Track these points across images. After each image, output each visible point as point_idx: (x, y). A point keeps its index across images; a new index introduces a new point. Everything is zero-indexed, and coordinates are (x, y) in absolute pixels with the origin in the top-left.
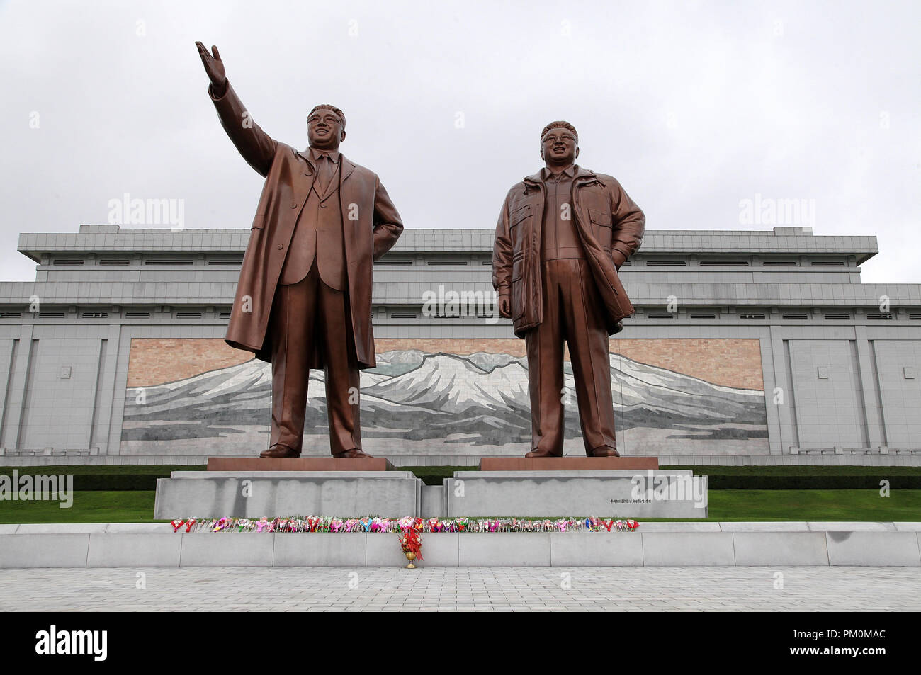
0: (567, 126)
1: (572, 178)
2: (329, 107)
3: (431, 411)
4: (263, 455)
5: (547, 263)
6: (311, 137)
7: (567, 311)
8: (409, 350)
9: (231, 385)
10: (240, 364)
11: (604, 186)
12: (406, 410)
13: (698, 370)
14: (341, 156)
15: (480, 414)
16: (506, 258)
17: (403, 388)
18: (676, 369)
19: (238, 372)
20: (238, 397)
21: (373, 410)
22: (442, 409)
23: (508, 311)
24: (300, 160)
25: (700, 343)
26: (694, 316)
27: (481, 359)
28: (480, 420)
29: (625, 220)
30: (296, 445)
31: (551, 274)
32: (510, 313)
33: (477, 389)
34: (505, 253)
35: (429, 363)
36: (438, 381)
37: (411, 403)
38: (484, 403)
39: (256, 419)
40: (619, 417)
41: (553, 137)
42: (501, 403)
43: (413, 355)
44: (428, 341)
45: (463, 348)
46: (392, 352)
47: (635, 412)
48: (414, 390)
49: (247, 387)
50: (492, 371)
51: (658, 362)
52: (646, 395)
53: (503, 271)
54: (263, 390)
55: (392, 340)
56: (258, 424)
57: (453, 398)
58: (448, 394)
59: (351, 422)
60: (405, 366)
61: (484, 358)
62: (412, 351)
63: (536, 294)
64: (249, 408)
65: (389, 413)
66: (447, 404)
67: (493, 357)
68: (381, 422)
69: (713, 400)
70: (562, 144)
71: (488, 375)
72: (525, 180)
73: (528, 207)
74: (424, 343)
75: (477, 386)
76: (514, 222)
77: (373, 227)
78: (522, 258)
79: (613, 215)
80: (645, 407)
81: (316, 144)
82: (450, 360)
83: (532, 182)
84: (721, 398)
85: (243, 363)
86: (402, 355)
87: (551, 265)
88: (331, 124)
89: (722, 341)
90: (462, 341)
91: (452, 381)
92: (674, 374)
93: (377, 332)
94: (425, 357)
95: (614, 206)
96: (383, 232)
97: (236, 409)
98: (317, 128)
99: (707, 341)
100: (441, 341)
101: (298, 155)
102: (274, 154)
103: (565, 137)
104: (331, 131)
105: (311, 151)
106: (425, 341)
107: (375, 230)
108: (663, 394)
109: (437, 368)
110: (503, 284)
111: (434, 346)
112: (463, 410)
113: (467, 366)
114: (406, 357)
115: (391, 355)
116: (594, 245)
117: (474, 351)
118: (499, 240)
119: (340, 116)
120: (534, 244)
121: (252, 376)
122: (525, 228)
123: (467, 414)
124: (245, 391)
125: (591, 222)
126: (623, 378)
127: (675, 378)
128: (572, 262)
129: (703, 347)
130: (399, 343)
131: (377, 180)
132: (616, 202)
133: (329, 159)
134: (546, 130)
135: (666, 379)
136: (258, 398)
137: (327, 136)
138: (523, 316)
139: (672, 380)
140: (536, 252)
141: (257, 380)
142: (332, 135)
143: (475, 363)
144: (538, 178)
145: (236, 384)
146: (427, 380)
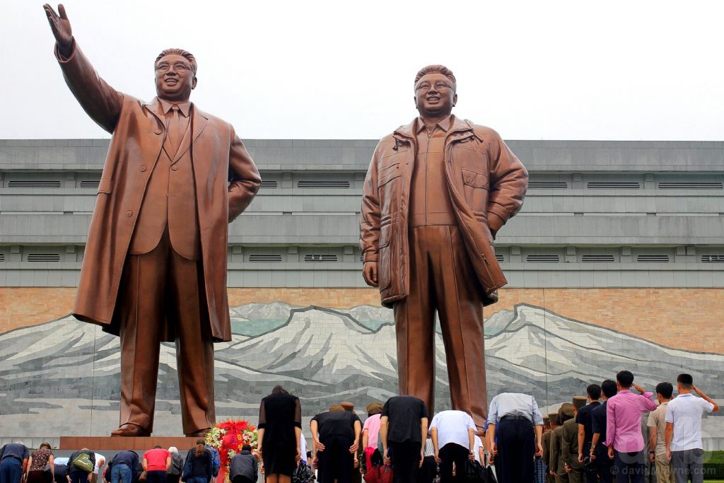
0: (444, 71)
1: (446, 132)
2: (179, 52)
3: (301, 382)
4: (114, 435)
5: (416, 229)
6: (159, 87)
7: (437, 280)
8: (273, 302)
9: (44, 348)
10: (55, 321)
11: (481, 141)
12: (268, 380)
13: (645, 329)
14: (192, 107)
15: (363, 385)
16: (373, 219)
17: (265, 351)
18: (616, 328)
19: (54, 330)
20: (53, 362)
21: (226, 380)
22: (314, 378)
23: (375, 279)
24: (150, 115)
25: (648, 294)
26: (642, 259)
27: (364, 314)
28: (363, 393)
29: (505, 179)
30: (147, 424)
31: (420, 241)
32: (377, 282)
33: (360, 353)
34: (373, 214)
35: (298, 319)
36: (309, 343)
37: (274, 371)
38: (368, 370)
39: (76, 391)
40: (541, 390)
41: (428, 84)
42: (390, 371)
43: (278, 309)
44: (296, 290)
45: (341, 300)
46: (251, 305)
47: (563, 382)
48: (278, 354)
49: (64, 350)
50: (379, 329)
51: (593, 319)
52: (578, 361)
53: (371, 235)
54: (84, 354)
55: (250, 290)
56: (78, 397)
57: (329, 365)
58: (323, 360)
59: (206, 400)
60: (266, 323)
61: (369, 313)
62: (276, 304)
63: (403, 263)
64: (66, 377)
65: (246, 384)
66: (320, 372)
67: (380, 312)
68: (236, 394)
69: (663, 366)
70: (436, 93)
71: (373, 335)
72: (396, 133)
73: (396, 166)
74: (291, 293)
75: (360, 350)
76: (382, 181)
77: (228, 184)
78: (389, 222)
79: (491, 174)
80: (575, 376)
81: (164, 95)
82: (325, 315)
83: (403, 136)
84: (673, 364)
85: (59, 319)
86: (264, 309)
87: (419, 231)
88: (181, 71)
89: (678, 291)
90: (341, 290)
91: (328, 342)
92: (614, 334)
93: (232, 280)
94: (293, 312)
95: (492, 164)
96: (238, 191)
97: (50, 378)
98: (166, 77)
99: (657, 290)
100: (313, 290)
101: (144, 108)
102: (120, 108)
103: (440, 85)
104: (181, 80)
105: (160, 103)
106: (292, 290)
107: (230, 188)
108: (600, 359)
109: (308, 325)
110: (370, 249)
111: (303, 298)
112: (341, 380)
113: (346, 324)
114: (270, 312)
115: (249, 309)
116: (465, 212)
117: (356, 304)
118: (367, 200)
119: (190, 61)
120: (402, 209)
121: (70, 336)
122: (394, 190)
123: (346, 385)
124: (61, 354)
125: (465, 184)
126: (548, 339)
127: (615, 338)
128: (442, 228)
129: (653, 298)
130: (259, 293)
131: (233, 132)
132: (496, 158)
133: (179, 111)
134: (421, 74)
135: (604, 340)
136: (78, 364)
137: (178, 86)
138: (389, 286)
139: (611, 341)
140: (404, 217)
141: (77, 341)
142: (183, 84)
143: (357, 319)
144: (408, 131)
145: (51, 346)
146: (295, 342)
